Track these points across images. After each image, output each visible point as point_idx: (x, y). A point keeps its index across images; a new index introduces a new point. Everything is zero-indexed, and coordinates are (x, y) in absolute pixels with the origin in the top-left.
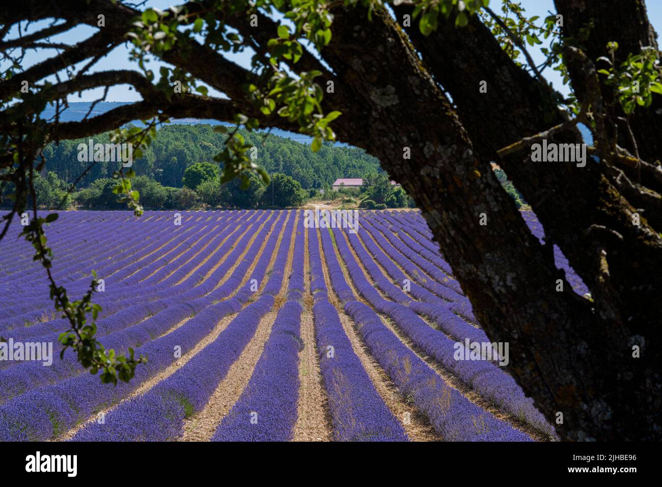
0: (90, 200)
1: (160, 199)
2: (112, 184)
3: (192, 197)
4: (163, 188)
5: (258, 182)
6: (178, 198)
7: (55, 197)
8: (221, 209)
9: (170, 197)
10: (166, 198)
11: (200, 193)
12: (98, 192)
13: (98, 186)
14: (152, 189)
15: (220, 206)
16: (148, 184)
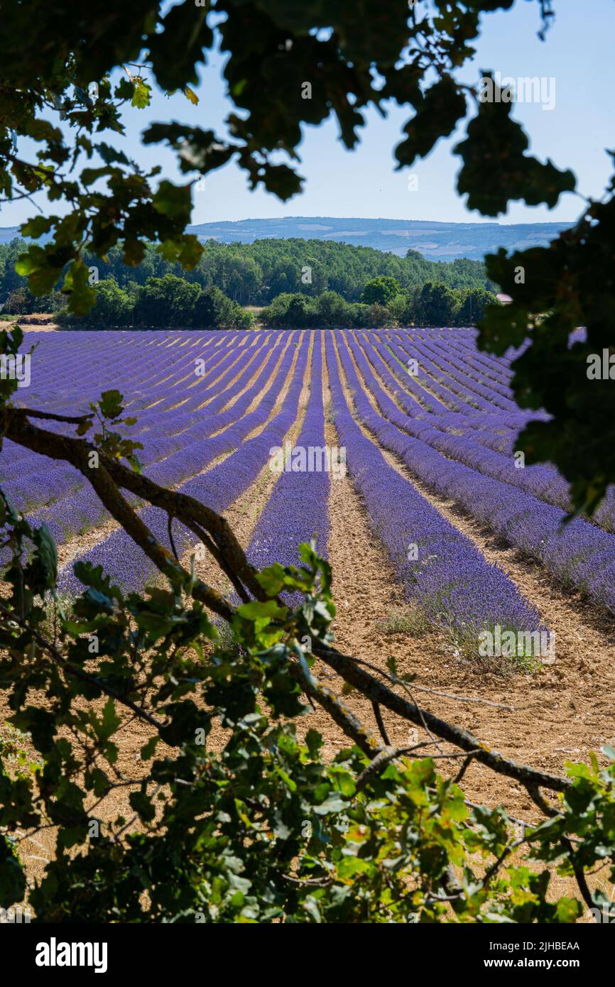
0: (274, 318)
1: (350, 317)
2: (299, 301)
3: (383, 315)
4: (351, 305)
5: (454, 298)
6: (368, 315)
7: (237, 316)
8: (414, 327)
9: (360, 314)
10: (357, 315)
11: (392, 310)
12: (284, 311)
13: (282, 304)
14: (341, 306)
15: (413, 324)
16: (336, 300)
